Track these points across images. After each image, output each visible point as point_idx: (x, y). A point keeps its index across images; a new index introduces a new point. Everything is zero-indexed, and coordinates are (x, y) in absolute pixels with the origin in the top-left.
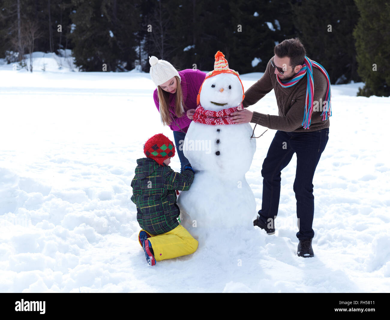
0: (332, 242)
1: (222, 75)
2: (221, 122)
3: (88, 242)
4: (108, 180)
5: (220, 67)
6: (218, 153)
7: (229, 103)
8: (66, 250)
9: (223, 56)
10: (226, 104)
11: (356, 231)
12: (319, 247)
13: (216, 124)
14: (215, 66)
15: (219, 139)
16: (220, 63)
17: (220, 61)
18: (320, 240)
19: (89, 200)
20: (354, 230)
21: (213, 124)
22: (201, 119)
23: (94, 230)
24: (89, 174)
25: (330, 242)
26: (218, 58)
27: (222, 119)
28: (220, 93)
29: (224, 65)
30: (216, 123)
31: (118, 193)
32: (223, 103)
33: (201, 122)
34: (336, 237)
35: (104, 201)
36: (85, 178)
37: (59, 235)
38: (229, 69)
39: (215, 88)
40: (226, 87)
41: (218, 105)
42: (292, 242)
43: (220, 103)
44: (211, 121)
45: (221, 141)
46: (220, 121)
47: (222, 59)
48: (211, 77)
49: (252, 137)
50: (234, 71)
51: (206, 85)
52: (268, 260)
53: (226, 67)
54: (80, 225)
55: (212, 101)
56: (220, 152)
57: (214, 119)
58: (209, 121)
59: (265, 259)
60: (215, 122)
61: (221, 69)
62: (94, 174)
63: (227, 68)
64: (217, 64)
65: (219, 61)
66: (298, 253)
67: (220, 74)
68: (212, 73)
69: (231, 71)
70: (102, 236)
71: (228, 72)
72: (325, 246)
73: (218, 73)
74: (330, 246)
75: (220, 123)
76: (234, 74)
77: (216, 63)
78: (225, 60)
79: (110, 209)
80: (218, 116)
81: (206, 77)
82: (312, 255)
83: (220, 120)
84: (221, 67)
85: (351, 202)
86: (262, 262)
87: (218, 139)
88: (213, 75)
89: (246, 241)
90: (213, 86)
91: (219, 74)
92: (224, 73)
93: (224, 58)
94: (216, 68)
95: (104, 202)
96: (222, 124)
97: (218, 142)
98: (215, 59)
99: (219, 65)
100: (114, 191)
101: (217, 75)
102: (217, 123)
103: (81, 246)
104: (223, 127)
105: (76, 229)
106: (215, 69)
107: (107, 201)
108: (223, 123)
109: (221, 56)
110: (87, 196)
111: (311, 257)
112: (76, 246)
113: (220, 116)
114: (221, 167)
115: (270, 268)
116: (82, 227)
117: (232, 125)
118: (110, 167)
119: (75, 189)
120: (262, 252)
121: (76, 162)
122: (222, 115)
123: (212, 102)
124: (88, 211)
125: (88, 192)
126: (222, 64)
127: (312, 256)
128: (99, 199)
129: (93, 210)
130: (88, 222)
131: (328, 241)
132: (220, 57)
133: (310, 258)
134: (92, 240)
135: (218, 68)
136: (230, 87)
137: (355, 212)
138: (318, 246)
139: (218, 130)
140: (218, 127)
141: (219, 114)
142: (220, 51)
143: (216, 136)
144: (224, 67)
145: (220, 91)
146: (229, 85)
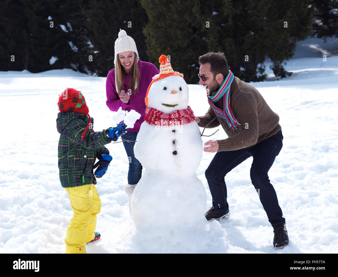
1: (170, 77)
5: (167, 70)
6: (175, 153)
7: (179, 104)
10: (177, 105)
14: (161, 69)
15: (175, 140)
16: (167, 66)
17: (167, 64)
26: (163, 61)
27: (176, 120)
28: (172, 95)
29: (170, 67)
32: (174, 104)
39: (167, 90)
40: (177, 89)
41: (169, 106)
43: (171, 104)
46: (175, 122)
49: (202, 135)
56: (177, 152)
57: (169, 120)
60: (170, 123)
61: (167, 72)
63: (172, 71)
64: (163, 67)
68: (159, 76)
69: (177, 73)
71: (175, 74)
73: (166, 75)
76: (180, 76)
77: (161, 66)
80: (174, 118)
81: (153, 80)
84: (168, 70)
87: (173, 140)
88: (161, 78)
90: (165, 89)
92: (172, 75)
94: (162, 71)
97: (174, 142)
98: (159, 62)
99: (166, 68)
113: (175, 117)
117: (186, 125)
122: (177, 117)
123: (163, 104)
135: (165, 71)
136: (181, 89)
141: (174, 116)
142: (164, 55)
143: (172, 137)
144: (170, 70)
145: (172, 93)
146: (180, 87)
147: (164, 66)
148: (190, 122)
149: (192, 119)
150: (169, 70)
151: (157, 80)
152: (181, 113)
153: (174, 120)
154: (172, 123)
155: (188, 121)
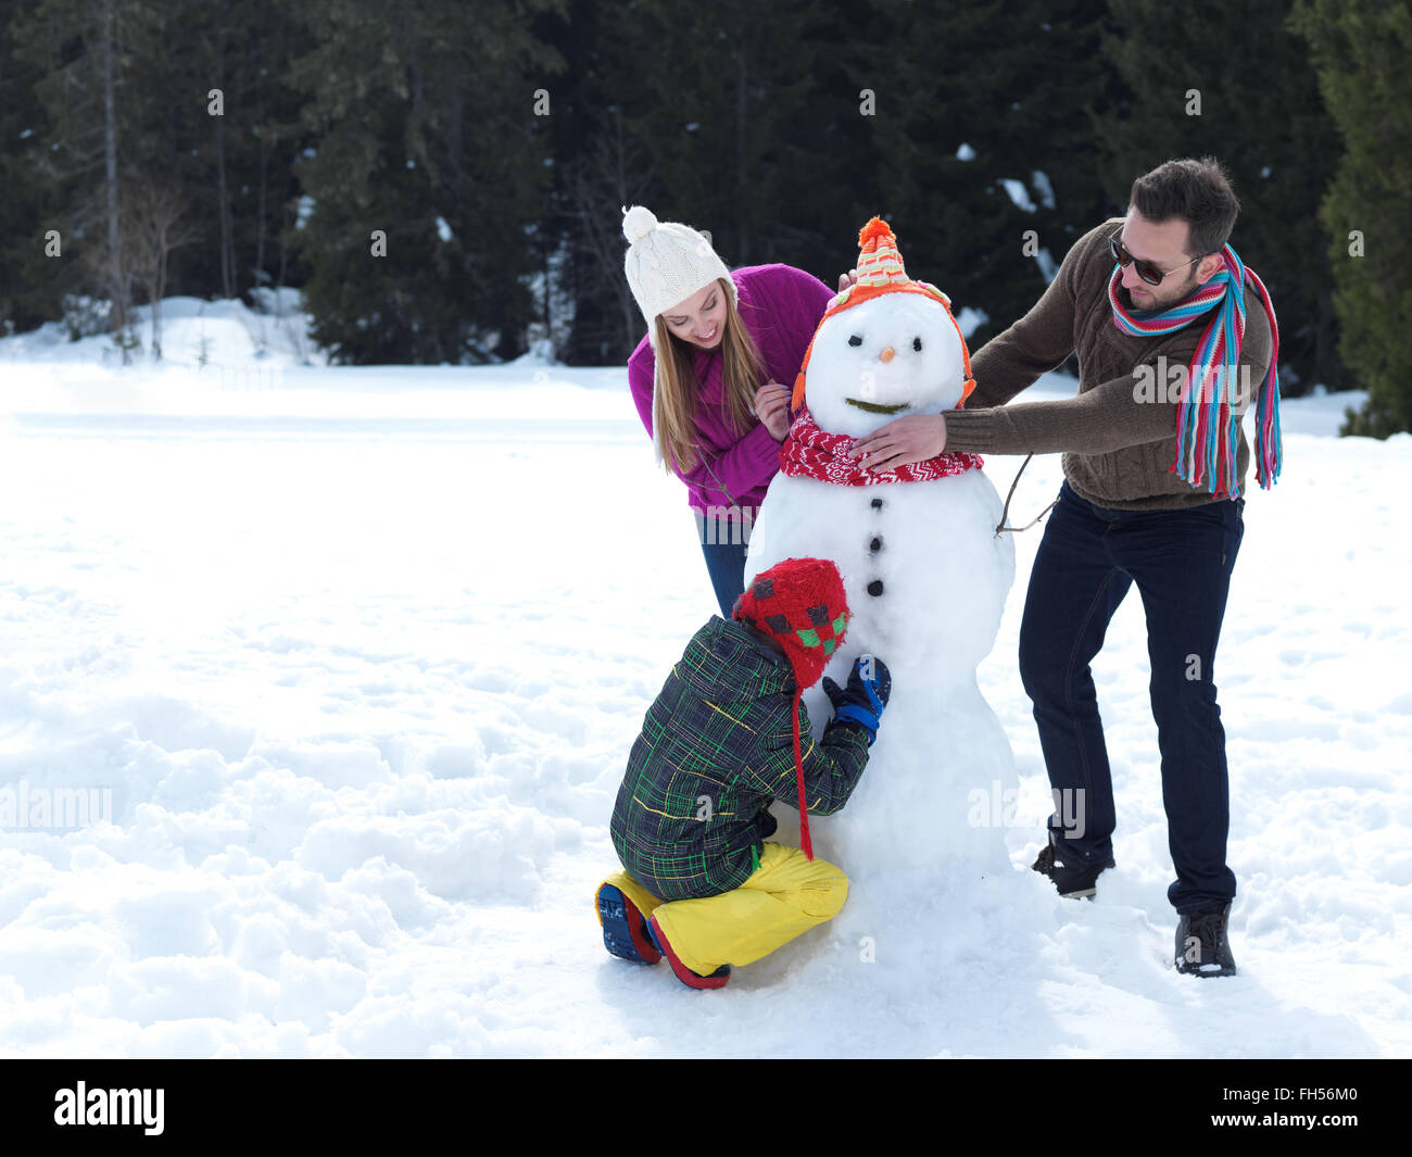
0: (1300, 923)
1: (889, 298)
3: (396, 925)
4: (460, 710)
5: (881, 272)
6: (876, 589)
7: (914, 404)
8: (316, 948)
9: (891, 237)
10: (904, 407)
11: (1386, 883)
12: (1252, 940)
13: (867, 482)
14: (860, 270)
15: (881, 537)
16: (881, 259)
17: (883, 251)
18: (1255, 918)
19: (394, 777)
20: (1379, 880)
21: (856, 480)
22: (812, 462)
23: (417, 882)
24: (389, 690)
25: (1292, 923)
26: (872, 240)
28: (880, 367)
29: (891, 265)
30: (866, 479)
31: (500, 754)
32: (893, 403)
33: (809, 476)
34: (1313, 907)
35: (450, 781)
36: (374, 704)
37: (288, 895)
38: (908, 280)
39: (861, 346)
40: (903, 343)
41: (874, 412)
42: (1152, 925)
43: (880, 404)
44: (846, 471)
45: (887, 541)
47: (890, 246)
48: (844, 309)
49: (1000, 528)
50: (930, 287)
51: (829, 336)
52: (1069, 982)
53: (900, 272)
54: (365, 864)
55: (851, 397)
56: (885, 585)
58: (842, 472)
59: (1059, 979)
60: (864, 474)
61: (881, 281)
62: (410, 691)
63: (901, 275)
64: (868, 263)
65: (878, 250)
66: (1176, 963)
67: (880, 295)
68: (848, 296)
69: (922, 288)
70: (447, 903)
72: (1277, 937)
73: (871, 292)
74: (1295, 938)
75: (882, 476)
76: (934, 297)
77: (862, 257)
79: (473, 810)
81: (826, 312)
82: (1228, 968)
84: (885, 273)
85: (1359, 784)
86: (1048, 989)
87: (875, 535)
88: (853, 301)
89: (985, 914)
90: (855, 341)
91: (877, 299)
92: (896, 291)
94: (865, 274)
95: (450, 785)
96: (889, 480)
97: (876, 545)
98: (860, 244)
99: (876, 267)
100: (483, 747)
101: (866, 299)
102: (872, 478)
103: (371, 937)
104: (892, 492)
105: (351, 876)
106: (858, 279)
107: (459, 783)
108: (894, 477)
109: (885, 234)
110: (386, 763)
111: (1226, 975)
112: (352, 938)
115: (1080, 1013)
116: (372, 871)
117: (929, 483)
118: (463, 669)
119: (341, 739)
120: (1046, 952)
121: (338, 651)
123: (852, 402)
124: (392, 813)
125: (389, 751)
126: (888, 262)
127: (1230, 971)
128: (431, 776)
129: (411, 812)
130: (392, 852)
131: (1285, 919)
132: (881, 237)
133: (1222, 978)
134: (409, 918)
135: (872, 274)
136: (917, 345)
137: (1377, 819)
138: (1250, 936)
139: (877, 504)
140: (874, 491)
142: (881, 219)
143: (867, 525)
144: (894, 274)
145: (880, 357)
146: (914, 338)
147: (870, 256)
148: (943, 474)
149: (956, 463)
150: (888, 273)
151: (841, 308)
155: (935, 470)
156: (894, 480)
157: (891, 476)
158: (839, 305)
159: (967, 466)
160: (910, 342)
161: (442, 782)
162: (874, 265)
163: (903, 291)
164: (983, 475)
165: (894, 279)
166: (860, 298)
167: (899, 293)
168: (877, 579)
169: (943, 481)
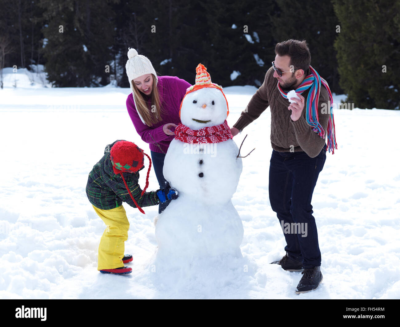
0: (326, 268)
1: (204, 89)
2: (204, 140)
3: (60, 275)
4: (82, 204)
5: (202, 81)
6: (201, 175)
7: (212, 120)
8: (34, 286)
9: (205, 69)
10: (209, 121)
11: (351, 254)
14: (196, 80)
16: (202, 77)
19: (61, 227)
20: (349, 254)
21: (195, 142)
22: (182, 137)
24: (61, 198)
26: (199, 71)
27: (204, 138)
28: (202, 110)
29: (206, 78)
30: (198, 142)
31: (93, 219)
32: (206, 120)
33: (182, 141)
35: (78, 228)
36: (56, 203)
37: (27, 269)
38: (212, 83)
39: (197, 103)
40: (209, 102)
41: (200, 122)
43: (202, 120)
44: (193, 139)
45: (204, 161)
46: (202, 140)
47: (204, 73)
49: (238, 156)
50: (217, 85)
51: (187, 100)
53: (208, 80)
55: (194, 118)
56: (204, 174)
57: (196, 137)
58: (191, 140)
60: (197, 140)
61: (203, 83)
62: (67, 198)
63: (210, 82)
64: (198, 78)
65: (201, 74)
67: (202, 88)
68: (193, 88)
69: (214, 85)
71: (210, 86)
73: (200, 87)
75: (203, 142)
76: (218, 88)
77: (197, 76)
78: (207, 73)
79: (84, 237)
80: (200, 136)
81: (186, 92)
83: (203, 138)
85: (343, 223)
87: (201, 159)
88: (195, 89)
89: (234, 270)
90: (195, 102)
91: (201, 89)
92: (207, 87)
93: (206, 72)
94: (198, 82)
95: (77, 229)
96: (205, 143)
97: (201, 162)
98: (196, 72)
99: (201, 79)
100: (88, 217)
101: (198, 89)
102: (200, 142)
103: (52, 280)
106: (196, 83)
107: (80, 229)
108: (207, 142)
110: (59, 223)
112: (46, 281)
114: (205, 190)
119: (45, 215)
121: (46, 185)
122: (204, 134)
123: (194, 120)
124: (60, 240)
125: (59, 218)
126: (204, 78)
128: (72, 226)
129: (65, 239)
132: (202, 70)
135: (200, 82)
136: (213, 103)
137: (348, 234)
143: (199, 156)
144: (206, 81)
145: (202, 107)
146: (212, 101)
147: (199, 76)
148: (221, 141)
149: (225, 137)
150: (204, 81)
151: (191, 91)
152: (209, 130)
153: (202, 138)
154: (198, 141)
155: (219, 140)
156: (206, 143)
157: (206, 142)
158: (190, 91)
159: (228, 138)
160: (211, 102)
161: (74, 228)
162: (200, 79)
163: (209, 87)
164: (233, 140)
165: (206, 83)
166: (196, 88)
167: (208, 88)
168: (202, 172)
169: (221, 143)
